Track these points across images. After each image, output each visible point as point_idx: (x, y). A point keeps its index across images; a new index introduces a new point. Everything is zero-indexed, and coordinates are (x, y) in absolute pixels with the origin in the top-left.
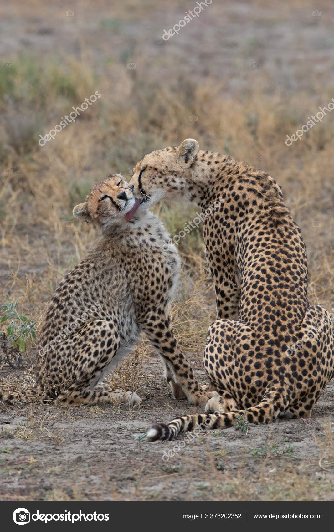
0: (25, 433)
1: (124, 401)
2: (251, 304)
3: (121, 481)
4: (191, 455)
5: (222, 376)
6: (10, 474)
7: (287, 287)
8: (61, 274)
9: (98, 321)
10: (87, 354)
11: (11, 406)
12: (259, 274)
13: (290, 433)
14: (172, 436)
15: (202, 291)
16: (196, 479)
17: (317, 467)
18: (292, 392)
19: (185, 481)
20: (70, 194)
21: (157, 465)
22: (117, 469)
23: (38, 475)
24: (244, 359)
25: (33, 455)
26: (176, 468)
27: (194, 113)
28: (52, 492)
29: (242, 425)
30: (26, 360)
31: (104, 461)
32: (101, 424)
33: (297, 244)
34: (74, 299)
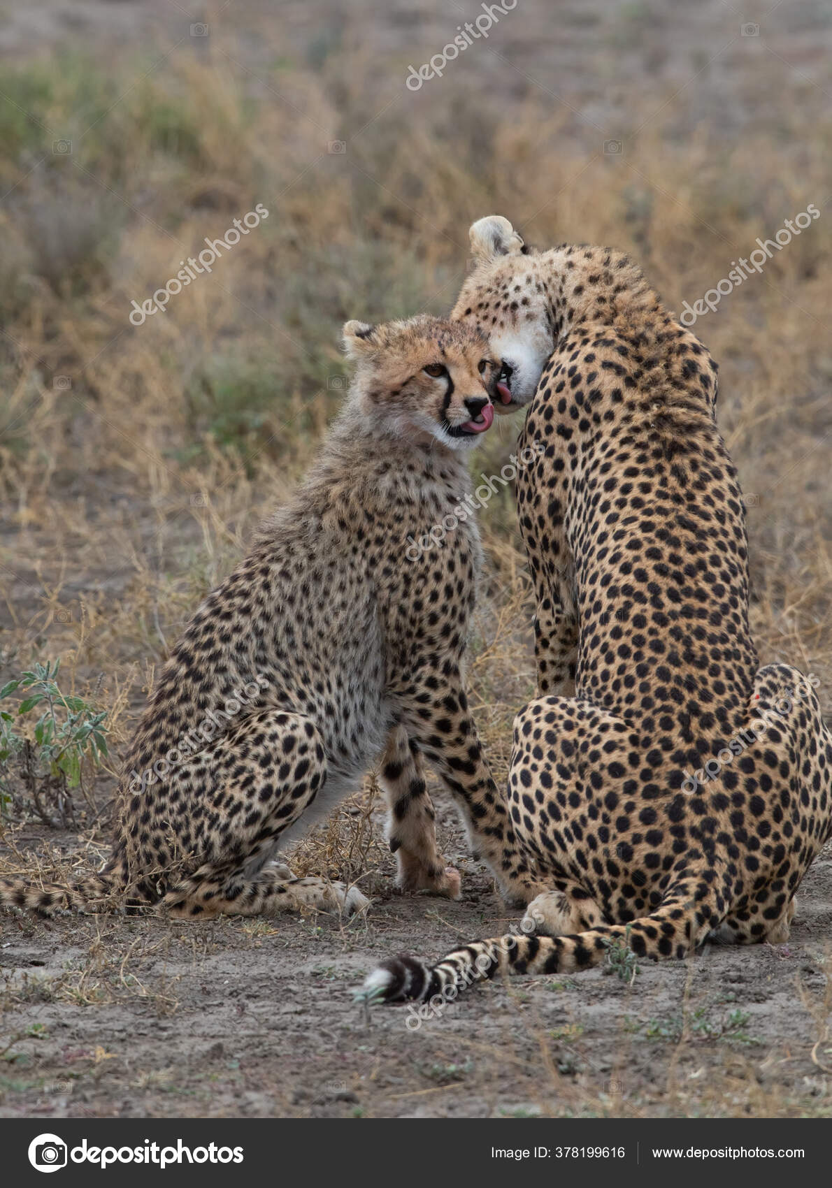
0: (81, 988)
1: (326, 907)
2: (619, 661)
3: (322, 1104)
4: (495, 1038)
5: (556, 844)
6: (46, 1089)
7: (702, 614)
9: (279, 713)
10: (245, 792)
11: (47, 922)
13: (740, 980)
15: (518, 632)
16: (506, 1096)
17: (808, 1065)
18: (734, 880)
19: (479, 1101)
20: (187, 393)
21: (410, 1065)
22: (311, 1076)
23: (115, 1092)
24: (612, 801)
25: (103, 1042)
26: (457, 1071)
27: (491, 189)
29: (619, 961)
30: (83, 808)
31: (278, 1056)
32: (271, 963)
33: (719, 504)
34: (232, 657)
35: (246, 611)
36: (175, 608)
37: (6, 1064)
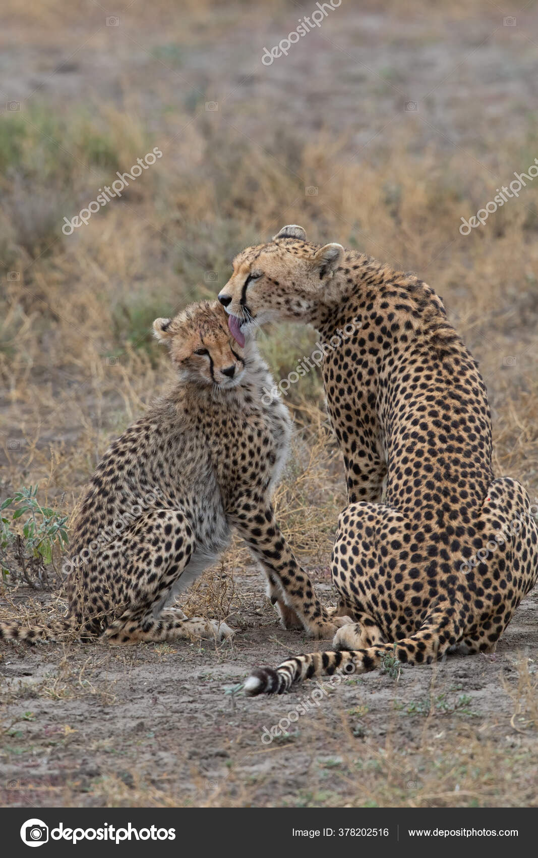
0: (55, 689)
1: (206, 636)
2: (405, 477)
3: (206, 758)
4: (314, 715)
5: (359, 590)
6: (35, 752)
7: (459, 450)
8: (104, 443)
9: (160, 511)
10: (145, 563)
11: (33, 648)
12: (417, 431)
13: (465, 676)
14: (283, 686)
15: (323, 462)
16: (321, 752)
17: (509, 728)
18: (467, 614)
19: (304, 755)
20: (114, 316)
21: (261, 733)
22: (199, 741)
23: (78, 753)
24: (393, 564)
25: (69, 722)
26: (290, 737)
27: (301, 186)
28: (100, 779)
29: (390, 666)
30: (54, 576)
31: (178, 729)
32: (173, 672)
33: (475, 385)
34: (125, 479)
37: (9, 737)
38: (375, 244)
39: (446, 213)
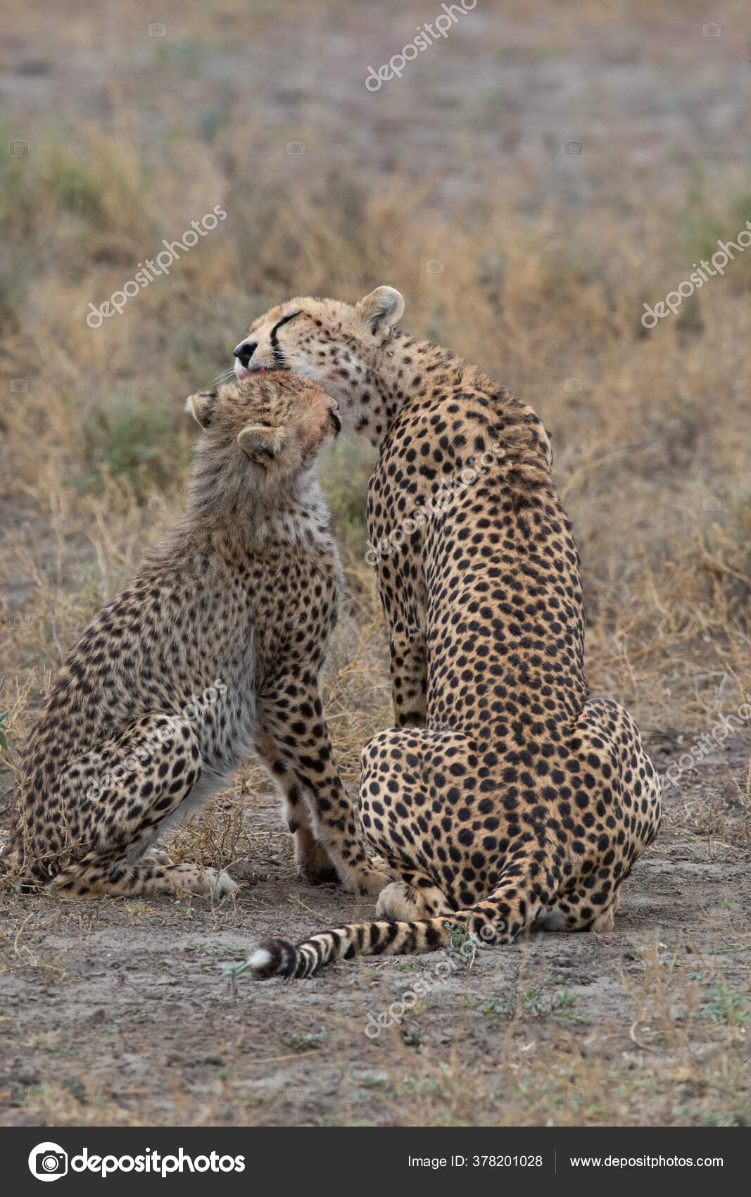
1: (199, 891)
2: (462, 684)
3: (193, 1066)
4: (348, 1011)
5: (404, 838)
7: (539, 645)
8: (66, 605)
9: (160, 717)
10: (128, 789)
12: (477, 619)
13: (568, 964)
14: (302, 966)
15: (377, 648)
16: (357, 1063)
17: (626, 1041)
18: (564, 861)
19: (332, 1068)
20: (85, 428)
21: (272, 1033)
22: (183, 1041)
23: (8, 1051)
24: (453, 796)
26: (313, 1040)
27: (361, 252)
28: (39, 1088)
31: (153, 1022)
32: (149, 940)
33: (558, 555)
34: (119, 672)
35: (136, 629)
36: (70, 620)
38: (465, 340)
39: (568, 300)
